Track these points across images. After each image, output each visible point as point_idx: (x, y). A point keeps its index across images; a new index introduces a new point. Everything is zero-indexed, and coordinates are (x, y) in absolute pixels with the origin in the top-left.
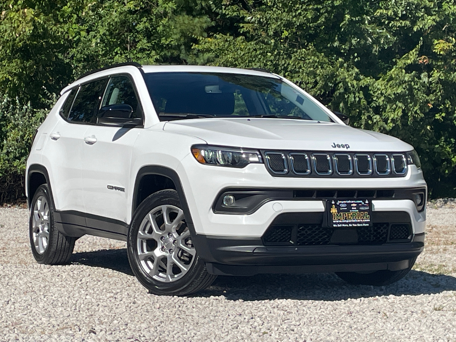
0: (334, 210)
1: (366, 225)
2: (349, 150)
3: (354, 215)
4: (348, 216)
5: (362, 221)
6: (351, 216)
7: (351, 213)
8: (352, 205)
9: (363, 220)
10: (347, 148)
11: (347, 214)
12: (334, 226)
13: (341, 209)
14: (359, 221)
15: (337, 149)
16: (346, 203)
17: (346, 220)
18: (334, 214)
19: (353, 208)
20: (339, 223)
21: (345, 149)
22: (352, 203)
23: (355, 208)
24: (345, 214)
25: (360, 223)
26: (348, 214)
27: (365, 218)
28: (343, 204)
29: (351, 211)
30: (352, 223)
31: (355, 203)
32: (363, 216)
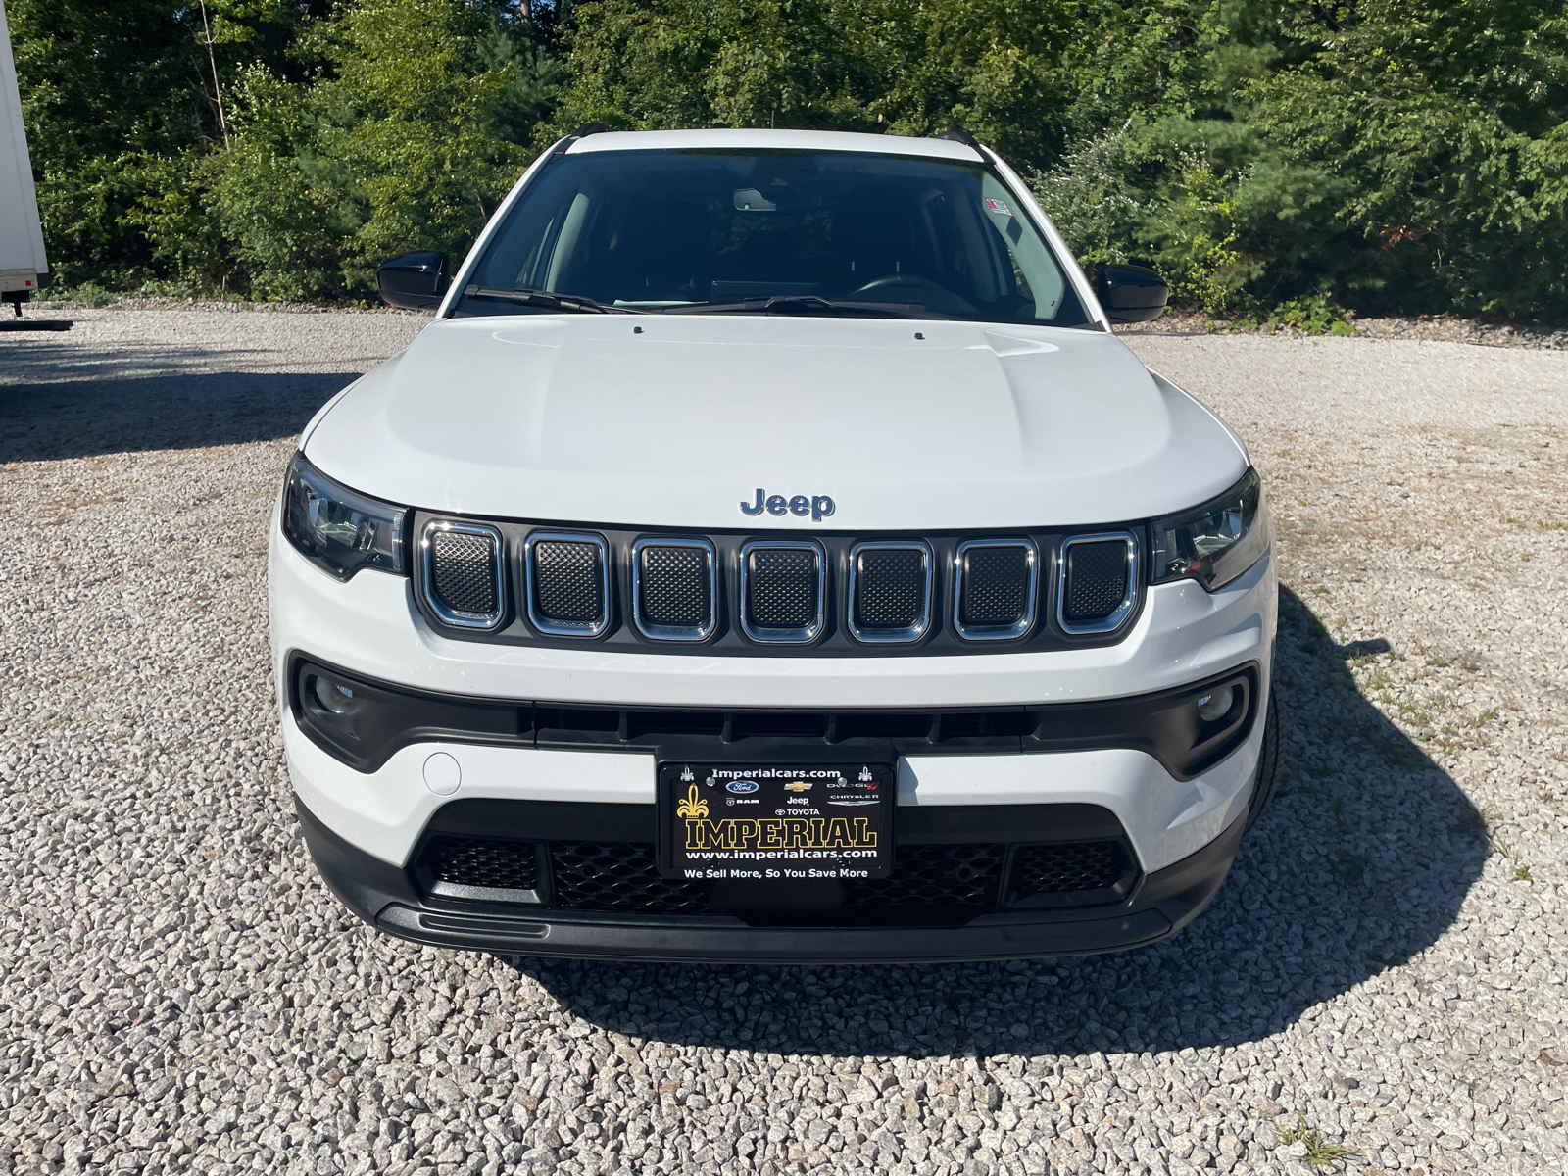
0: (693, 809)
1: (854, 874)
2: (827, 524)
3: (796, 828)
4: (765, 833)
5: (834, 854)
6: (781, 833)
7: (783, 823)
8: (788, 786)
9: (840, 850)
10: (817, 516)
11: (757, 825)
12: (689, 874)
13: (730, 802)
14: (818, 854)
15: (766, 521)
16: (756, 779)
17: (752, 847)
18: (693, 824)
19: (792, 801)
20: (716, 864)
21: (806, 523)
22: (791, 780)
23: (805, 801)
24: (752, 826)
25: (821, 864)
26: (764, 825)
27: (853, 843)
28: (742, 783)
29: (780, 812)
30: (779, 864)
31: (805, 780)
32: (843, 836)
